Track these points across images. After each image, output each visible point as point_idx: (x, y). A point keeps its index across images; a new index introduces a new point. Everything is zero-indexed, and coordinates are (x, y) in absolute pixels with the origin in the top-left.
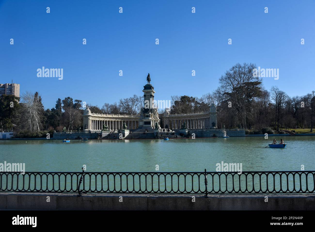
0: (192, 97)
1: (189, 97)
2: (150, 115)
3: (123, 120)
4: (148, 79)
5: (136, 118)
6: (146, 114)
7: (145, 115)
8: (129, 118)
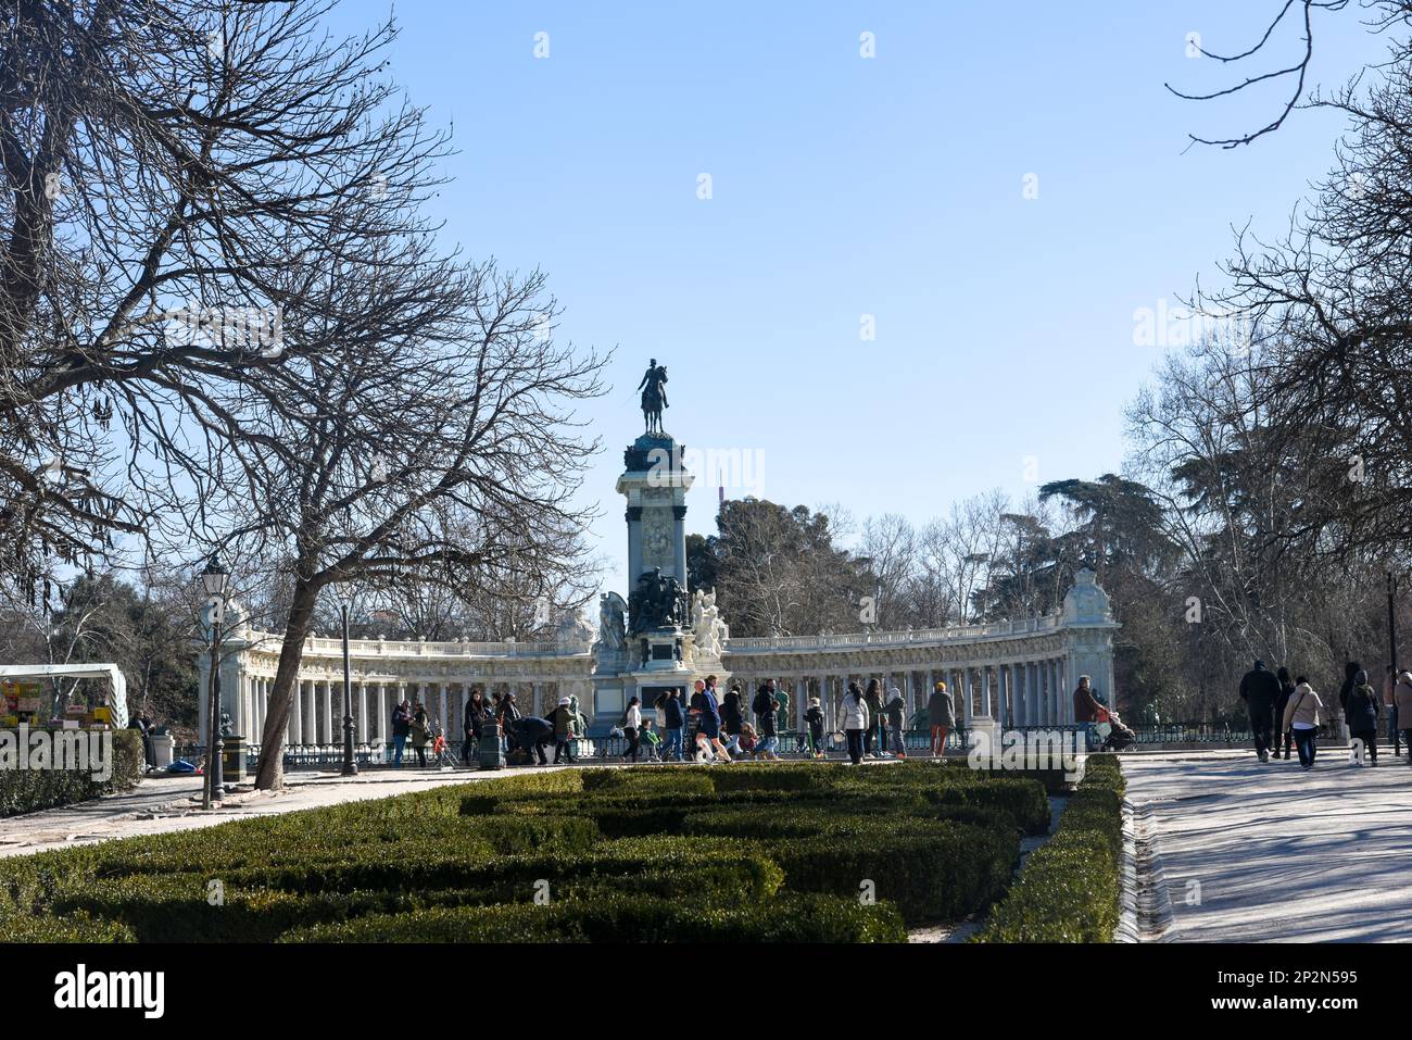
0: (802, 510)
1: (783, 508)
2: (679, 642)
3: (405, 674)
4: (653, 400)
5: (491, 663)
6: (655, 639)
7: (645, 642)
8: (445, 663)
